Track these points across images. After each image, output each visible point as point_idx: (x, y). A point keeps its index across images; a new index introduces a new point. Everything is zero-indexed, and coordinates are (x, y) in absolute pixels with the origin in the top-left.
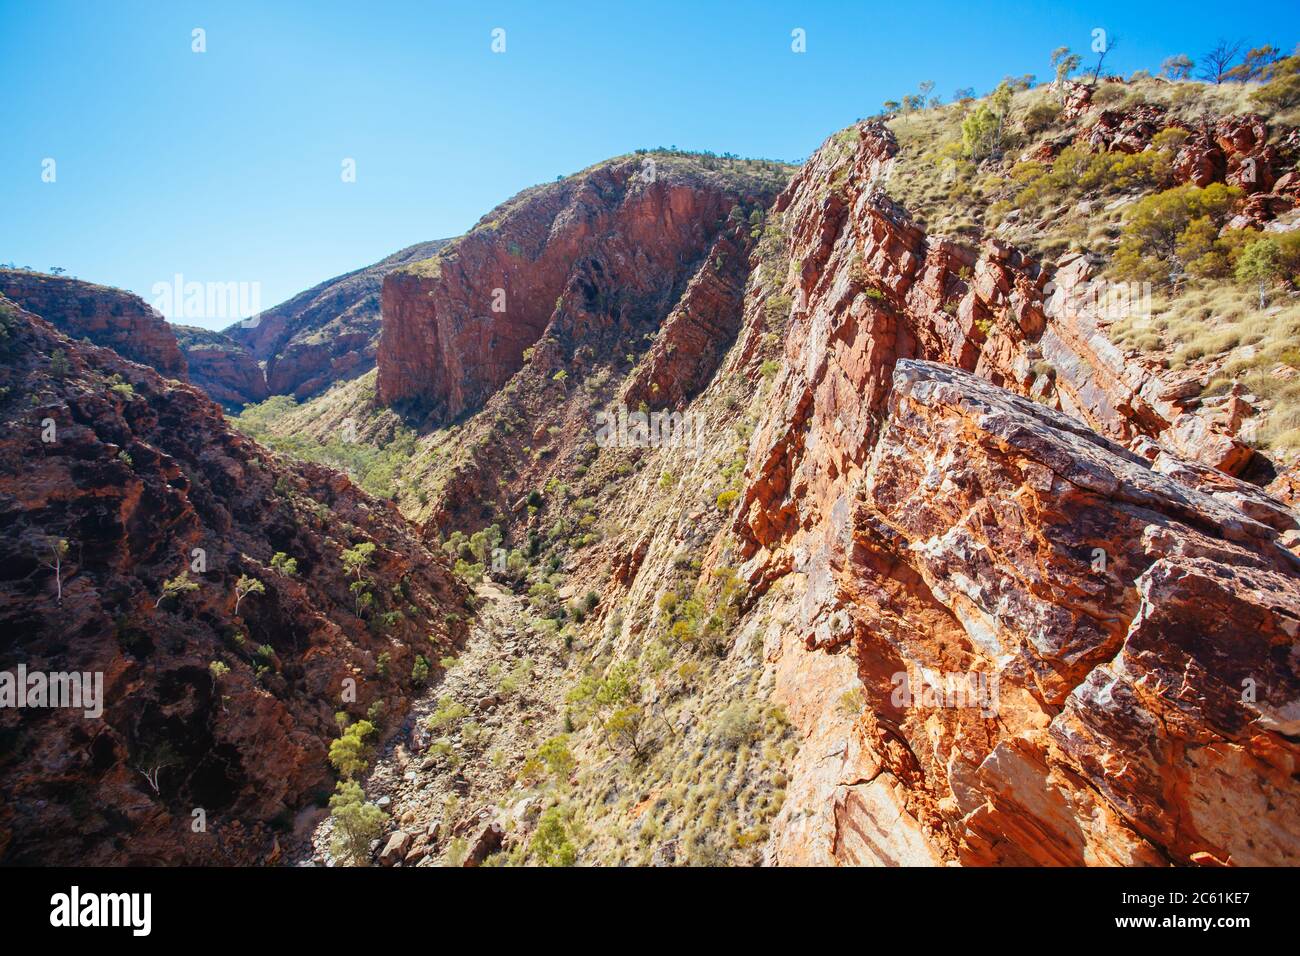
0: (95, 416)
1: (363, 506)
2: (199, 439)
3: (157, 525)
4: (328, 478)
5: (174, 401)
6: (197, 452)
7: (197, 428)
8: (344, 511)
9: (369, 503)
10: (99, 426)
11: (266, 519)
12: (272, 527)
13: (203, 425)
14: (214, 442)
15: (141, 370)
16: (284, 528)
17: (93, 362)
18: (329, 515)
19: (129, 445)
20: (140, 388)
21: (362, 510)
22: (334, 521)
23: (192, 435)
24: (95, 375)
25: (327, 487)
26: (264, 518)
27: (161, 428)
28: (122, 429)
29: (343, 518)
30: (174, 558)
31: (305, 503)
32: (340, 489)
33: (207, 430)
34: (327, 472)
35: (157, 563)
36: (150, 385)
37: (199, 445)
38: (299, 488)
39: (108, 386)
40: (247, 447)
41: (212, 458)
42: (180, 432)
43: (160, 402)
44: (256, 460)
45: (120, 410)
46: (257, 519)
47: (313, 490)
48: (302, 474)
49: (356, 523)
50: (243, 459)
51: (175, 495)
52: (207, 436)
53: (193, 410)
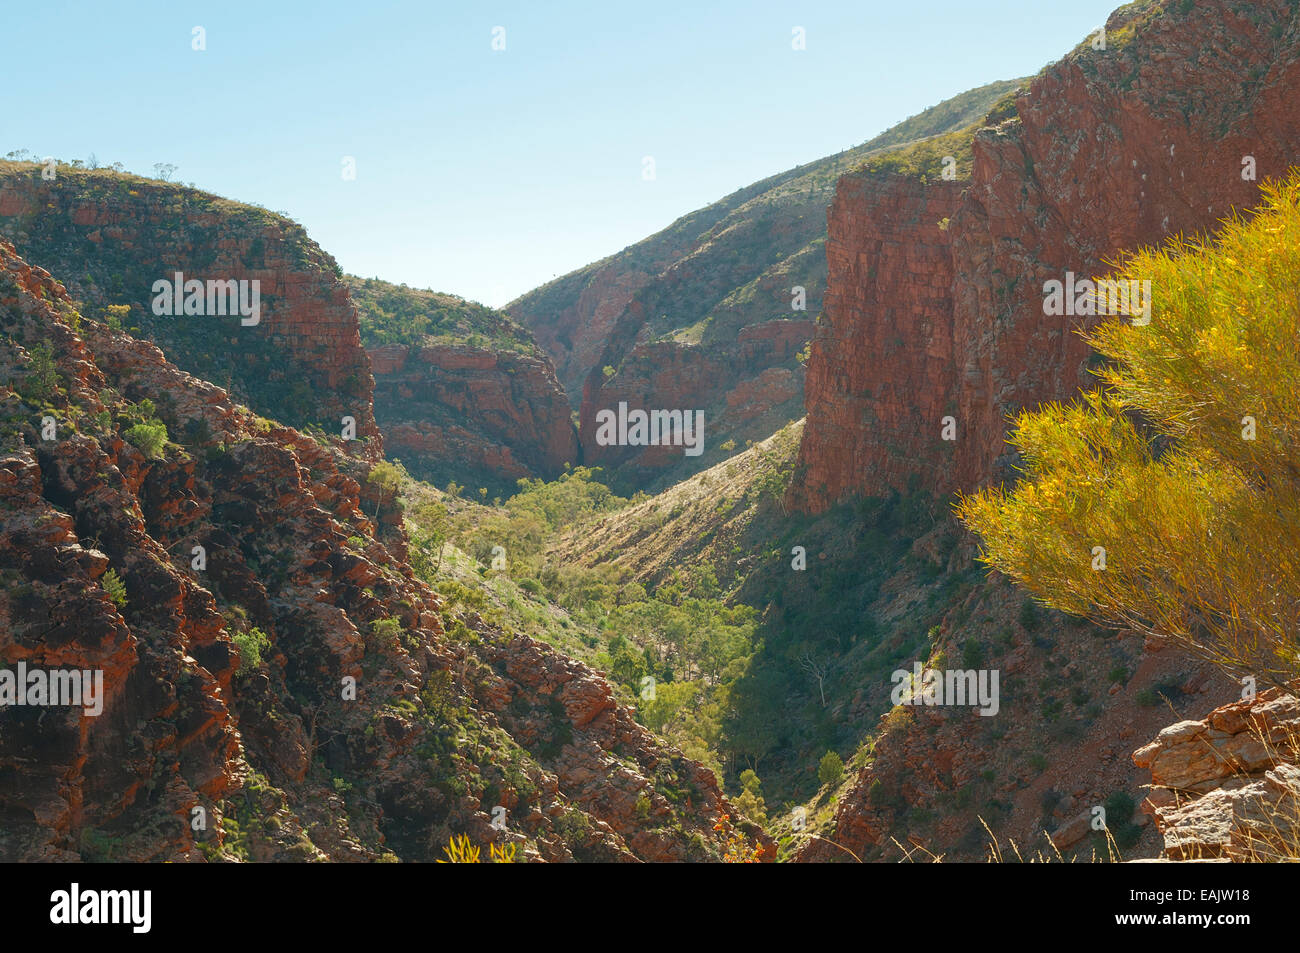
0: (84, 487)
1: (633, 770)
2: (285, 559)
3: (148, 744)
4: (560, 687)
5: (252, 467)
6: (274, 589)
7: (285, 531)
8: (581, 773)
9: (648, 763)
10: (86, 510)
11: (390, 769)
12: (398, 788)
13: (300, 525)
14: (311, 569)
15: (201, 392)
16: (422, 795)
17: (115, 369)
18: (537, 778)
19: (130, 559)
20: (192, 433)
21: (627, 779)
22: (549, 792)
23: (271, 547)
24: (108, 398)
25: (556, 708)
26: (383, 762)
27: (208, 526)
28: (125, 523)
29: (571, 791)
30: (163, 827)
31: (486, 741)
32: (581, 716)
33: (305, 538)
34: (560, 670)
35: (134, 830)
36: (211, 426)
37: (279, 574)
38: (482, 699)
39: (126, 424)
40: (381, 587)
41: (301, 605)
42: (250, 538)
43: (222, 466)
44: (395, 621)
45: (132, 481)
46: (368, 762)
47: (520, 708)
48: (500, 665)
49: (603, 811)
50: (366, 613)
51: (195, 681)
52: (303, 553)
53: (284, 491)
